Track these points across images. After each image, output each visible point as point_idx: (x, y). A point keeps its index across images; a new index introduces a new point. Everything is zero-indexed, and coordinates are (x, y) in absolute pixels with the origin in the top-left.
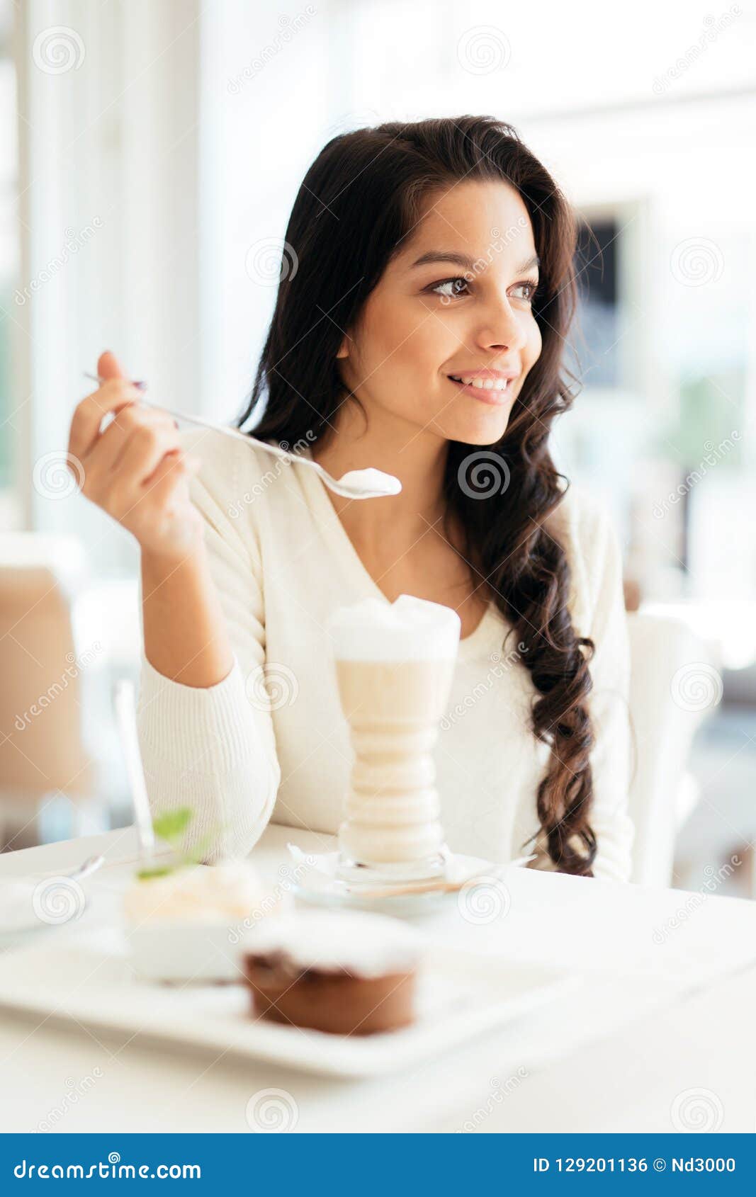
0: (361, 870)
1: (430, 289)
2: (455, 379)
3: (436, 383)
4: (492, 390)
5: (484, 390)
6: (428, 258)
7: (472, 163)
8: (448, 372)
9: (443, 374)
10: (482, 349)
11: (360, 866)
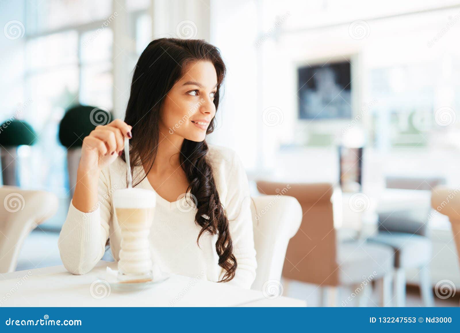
0: (124, 276)
1: (188, 93)
2: (193, 122)
3: (188, 123)
4: (203, 125)
5: (201, 125)
6: (188, 83)
7: (203, 56)
8: (192, 120)
9: (190, 120)
10: (202, 113)
11: (123, 274)
